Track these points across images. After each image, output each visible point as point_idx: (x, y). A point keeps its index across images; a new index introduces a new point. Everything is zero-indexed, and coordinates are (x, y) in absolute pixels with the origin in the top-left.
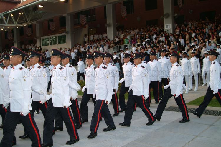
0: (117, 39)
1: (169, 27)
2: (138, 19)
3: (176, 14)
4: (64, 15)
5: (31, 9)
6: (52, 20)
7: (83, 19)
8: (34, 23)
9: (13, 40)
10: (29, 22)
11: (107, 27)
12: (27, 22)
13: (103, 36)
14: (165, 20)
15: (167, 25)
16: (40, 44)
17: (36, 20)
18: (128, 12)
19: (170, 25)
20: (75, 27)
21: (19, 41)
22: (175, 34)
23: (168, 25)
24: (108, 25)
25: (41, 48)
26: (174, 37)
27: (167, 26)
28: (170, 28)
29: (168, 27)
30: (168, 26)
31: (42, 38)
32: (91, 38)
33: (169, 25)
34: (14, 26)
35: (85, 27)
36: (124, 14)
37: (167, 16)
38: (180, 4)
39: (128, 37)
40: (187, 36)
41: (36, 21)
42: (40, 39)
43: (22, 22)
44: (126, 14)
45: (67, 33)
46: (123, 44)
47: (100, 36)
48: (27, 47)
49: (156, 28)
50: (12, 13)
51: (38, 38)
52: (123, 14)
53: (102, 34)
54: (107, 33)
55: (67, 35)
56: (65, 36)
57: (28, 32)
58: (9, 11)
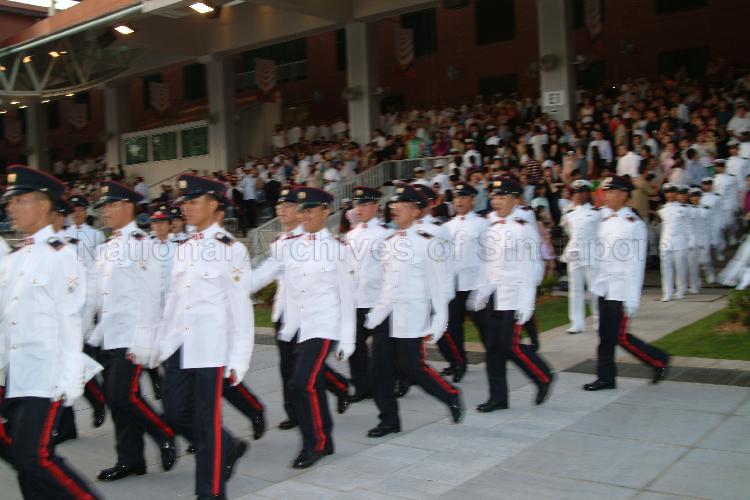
0: (382, 142)
1: (559, 101)
2: (450, 74)
3: (581, 58)
4: (204, 59)
5: (92, 38)
6: (157, 77)
7: (266, 74)
8: (100, 85)
9: (23, 143)
10: (84, 81)
11: (346, 101)
12: (78, 81)
13: (331, 131)
15: (551, 95)
16: (120, 160)
17: (109, 77)
18: (419, 50)
19: (562, 94)
20: (239, 100)
21: (46, 149)
22: (579, 125)
23: (556, 93)
24: (350, 91)
25: (122, 173)
26: (578, 136)
27: (551, 98)
28: (562, 103)
29: (555, 99)
30: (555, 96)
31: (125, 136)
32: (295, 135)
33: (558, 95)
34: (32, 98)
35: (273, 101)
36: (406, 56)
37: (553, 63)
38: (594, 24)
39: (420, 133)
40: (621, 132)
41: (106, 79)
42: (120, 140)
43: (58, 81)
44: (411, 57)
45: (213, 119)
46: (404, 156)
47: (324, 131)
48: (72, 167)
49: (514, 104)
50: (28, 52)
51: (111, 136)
52: (403, 58)
53: (330, 123)
54: (346, 120)
55: (211, 127)
56: (204, 130)
57: (77, 118)
58: (17, 47)
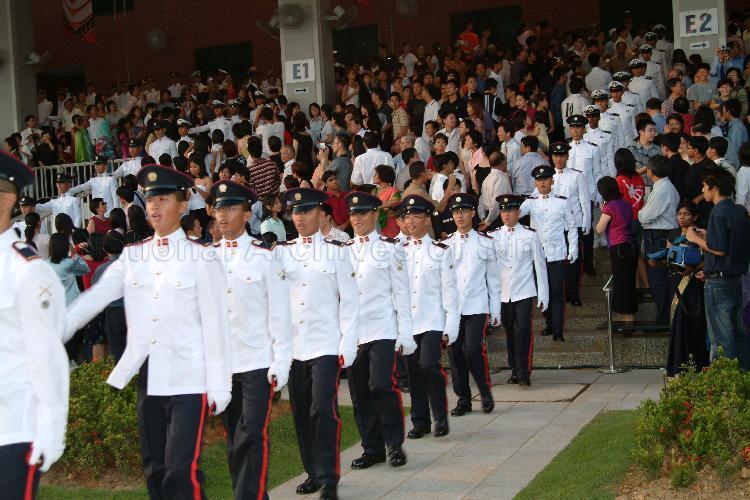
1: (307, 76)
2: (155, 39)
3: (339, 11)
14: (287, 40)
15: (295, 66)
19: (311, 62)
23: (302, 62)
27: (296, 71)
28: (312, 78)
29: (302, 73)
30: (302, 69)
33: (306, 65)
36: (80, 11)
37: (296, 17)
44: (89, 10)
52: (74, 12)
